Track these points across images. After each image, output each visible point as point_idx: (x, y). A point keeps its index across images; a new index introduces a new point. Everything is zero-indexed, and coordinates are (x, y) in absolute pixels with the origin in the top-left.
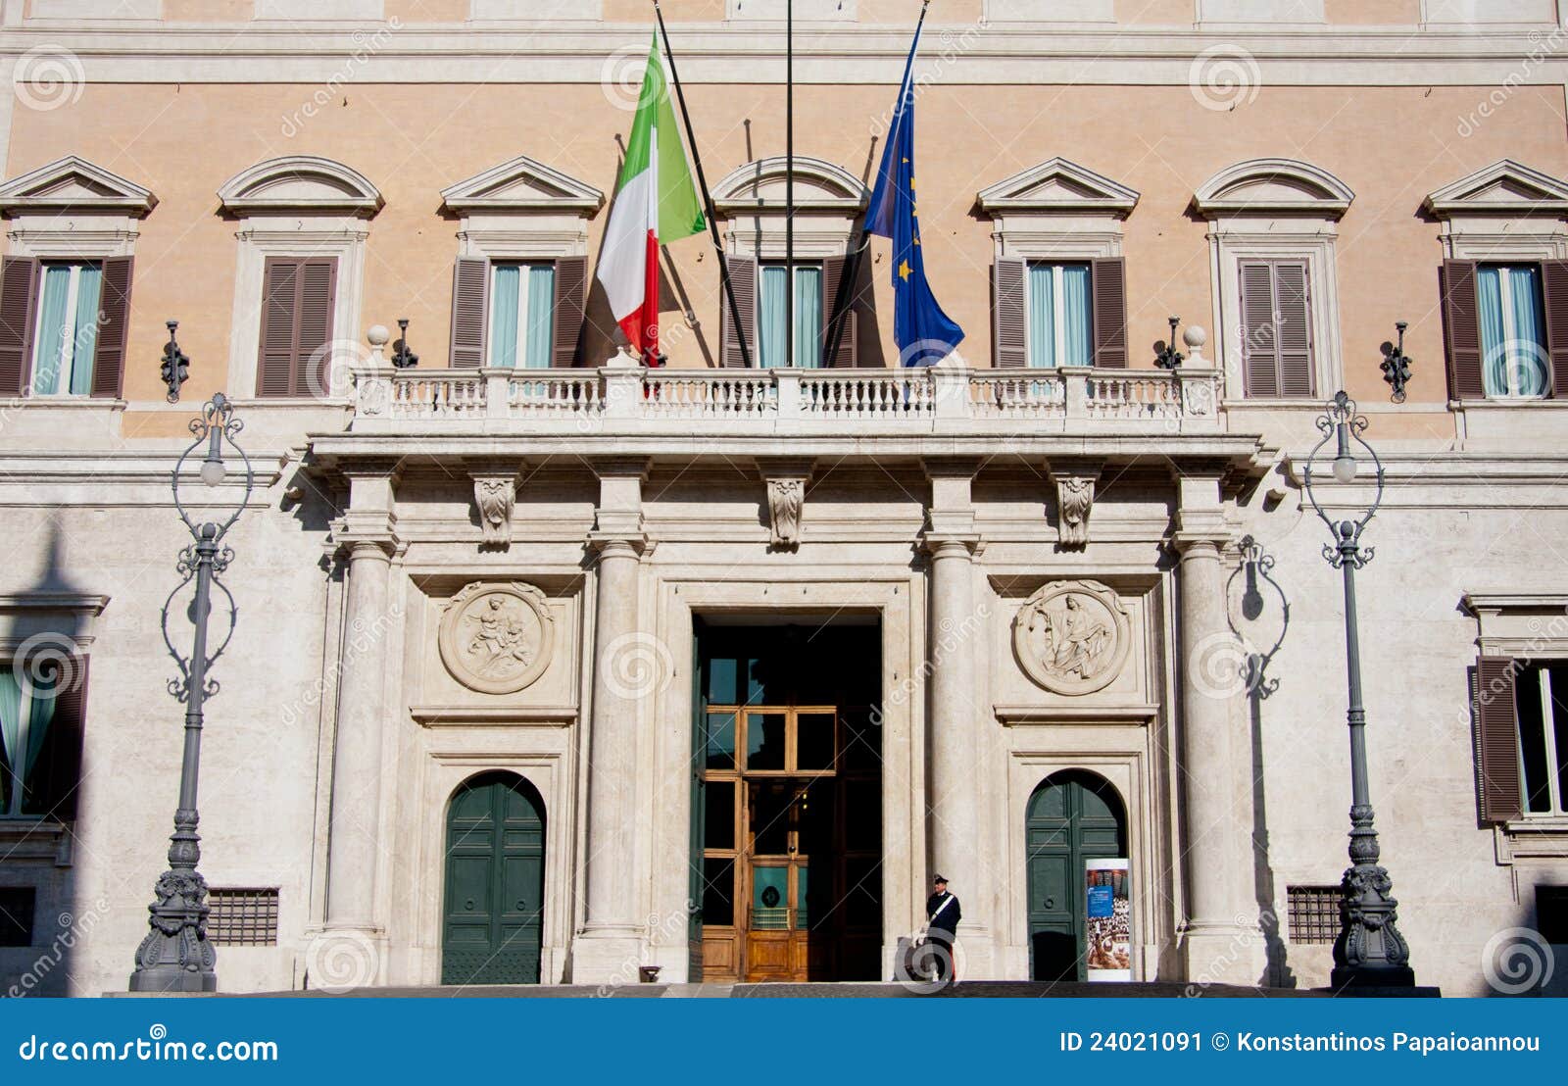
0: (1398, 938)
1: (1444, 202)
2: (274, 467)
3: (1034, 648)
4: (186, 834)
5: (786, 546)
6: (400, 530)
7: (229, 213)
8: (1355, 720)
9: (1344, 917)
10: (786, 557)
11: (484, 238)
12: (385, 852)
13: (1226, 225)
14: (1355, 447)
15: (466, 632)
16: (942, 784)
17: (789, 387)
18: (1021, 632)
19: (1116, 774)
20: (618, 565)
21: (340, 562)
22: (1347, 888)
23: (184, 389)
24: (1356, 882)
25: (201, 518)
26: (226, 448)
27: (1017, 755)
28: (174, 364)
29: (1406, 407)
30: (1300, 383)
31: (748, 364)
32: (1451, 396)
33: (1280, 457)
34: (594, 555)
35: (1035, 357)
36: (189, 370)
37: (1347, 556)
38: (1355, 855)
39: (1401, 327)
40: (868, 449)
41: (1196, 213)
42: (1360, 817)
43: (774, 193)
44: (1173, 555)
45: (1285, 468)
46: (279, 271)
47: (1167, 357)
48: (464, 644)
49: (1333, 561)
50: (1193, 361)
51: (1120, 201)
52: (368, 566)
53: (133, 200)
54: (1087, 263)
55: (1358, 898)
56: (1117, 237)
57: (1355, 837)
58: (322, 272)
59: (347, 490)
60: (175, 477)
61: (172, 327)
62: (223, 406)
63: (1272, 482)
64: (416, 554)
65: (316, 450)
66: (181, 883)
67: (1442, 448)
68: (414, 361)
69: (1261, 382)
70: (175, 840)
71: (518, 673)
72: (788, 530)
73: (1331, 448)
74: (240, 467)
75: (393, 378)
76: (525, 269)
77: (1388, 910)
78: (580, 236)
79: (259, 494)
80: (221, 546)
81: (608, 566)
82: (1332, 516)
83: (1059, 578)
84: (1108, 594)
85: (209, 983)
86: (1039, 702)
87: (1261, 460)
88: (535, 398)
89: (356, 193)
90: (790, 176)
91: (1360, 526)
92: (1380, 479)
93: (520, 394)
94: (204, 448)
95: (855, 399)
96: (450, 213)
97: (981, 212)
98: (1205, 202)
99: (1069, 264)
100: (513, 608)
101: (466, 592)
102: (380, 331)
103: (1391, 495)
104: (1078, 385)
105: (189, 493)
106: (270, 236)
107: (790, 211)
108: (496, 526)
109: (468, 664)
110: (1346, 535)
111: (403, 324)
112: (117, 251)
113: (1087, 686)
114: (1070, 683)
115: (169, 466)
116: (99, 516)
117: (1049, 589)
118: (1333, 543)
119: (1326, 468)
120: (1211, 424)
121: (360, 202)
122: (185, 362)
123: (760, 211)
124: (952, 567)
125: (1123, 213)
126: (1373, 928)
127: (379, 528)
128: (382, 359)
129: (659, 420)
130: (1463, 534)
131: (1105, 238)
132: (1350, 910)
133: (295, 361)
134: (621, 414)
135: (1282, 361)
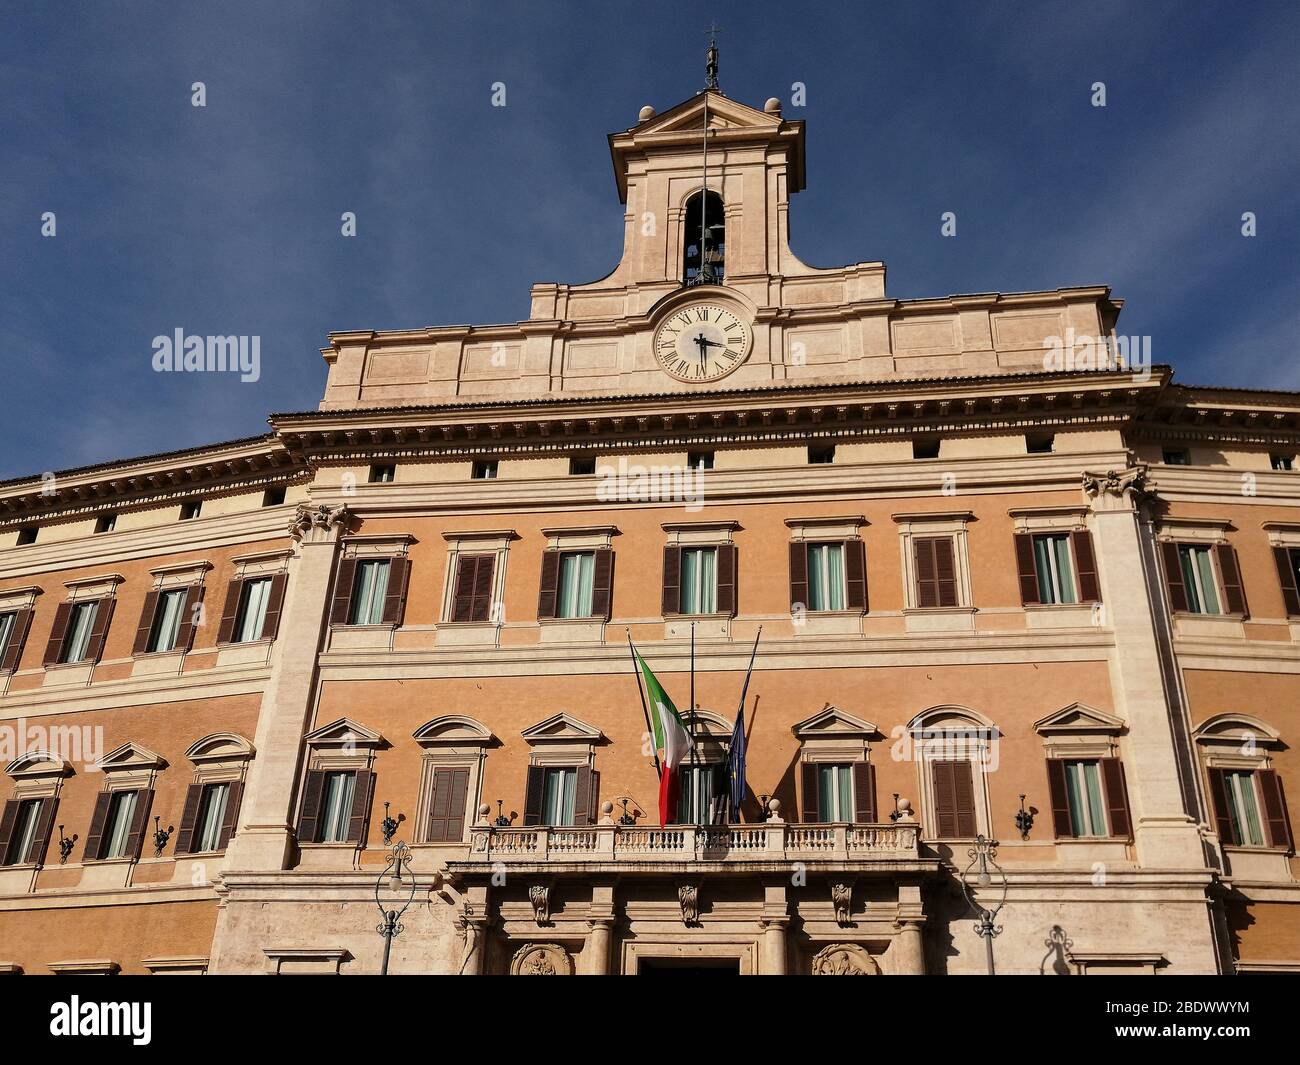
1: (1045, 726)
5: (688, 923)
7: (419, 746)
10: (688, 930)
11: (544, 756)
17: (690, 835)
21: (464, 931)
23: (392, 838)
26: (403, 869)
29: (1028, 843)
30: (968, 829)
32: (1057, 836)
34: (589, 928)
37: (988, 929)
39: (1022, 797)
40: (729, 869)
46: (441, 776)
47: (895, 816)
49: (980, 933)
50: (904, 818)
51: (868, 729)
52: (473, 934)
53: (373, 739)
54: (850, 764)
56: (867, 748)
58: (462, 776)
59: (465, 892)
60: (378, 886)
61: (387, 804)
65: (453, 869)
69: (945, 830)
72: (690, 914)
74: (410, 879)
75: (492, 833)
76: (562, 773)
78: (590, 754)
79: (424, 894)
81: (595, 935)
83: (835, 942)
84: (864, 952)
88: (565, 843)
89: (479, 733)
91: (995, 913)
92: (1005, 885)
96: (527, 744)
99: (842, 766)
100: (549, 957)
101: (526, 948)
102: (489, 806)
103: (1013, 894)
105: (383, 894)
106: (438, 757)
108: (540, 912)
110: (987, 917)
111: (499, 802)
112: (367, 766)
115: (375, 879)
120: (913, 855)
121: (481, 738)
124: (774, 935)
125: (869, 736)
127: (480, 913)
128: (486, 823)
129: (623, 854)
130: (1063, 917)
131: (860, 750)
133: (447, 822)
134: (604, 849)
135: (956, 819)
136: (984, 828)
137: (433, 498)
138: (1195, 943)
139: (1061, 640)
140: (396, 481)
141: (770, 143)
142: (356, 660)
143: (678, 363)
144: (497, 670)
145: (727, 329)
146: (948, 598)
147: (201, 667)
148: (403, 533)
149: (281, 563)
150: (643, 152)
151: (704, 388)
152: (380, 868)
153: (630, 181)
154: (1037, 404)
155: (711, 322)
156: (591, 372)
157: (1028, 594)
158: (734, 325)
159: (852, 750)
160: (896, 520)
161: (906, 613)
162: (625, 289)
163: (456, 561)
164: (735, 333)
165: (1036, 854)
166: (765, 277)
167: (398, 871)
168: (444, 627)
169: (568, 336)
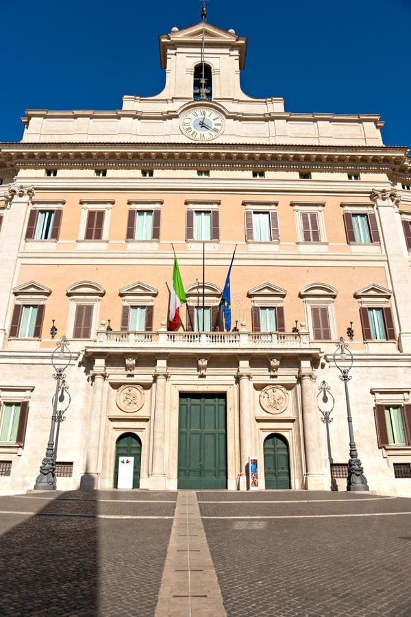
0: (364, 478)
1: (360, 293)
2: (77, 355)
3: (265, 402)
4: (50, 448)
5: (203, 376)
6: (107, 371)
7: (69, 295)
8: (350, 420)
9: (349, 472)
10: (203, 379)
11: (129, 301)
12: (101, 453)
13: (307, 299)
14: (346, 351)
15: (122, 397)
16: (242, 437)
17: (203, 336)
18: (262, 398)
19: (286, 434)
20: (161, 380)
21: (93, 378)
22: (350, 464)
23: (55, 336)
24: (352, 463)
25: (58, 367)
26: (65, 350)
27: (261, 429)
28: (54, 331)
29: (353, 342)
30: (327, 336)
31: (193, 330)
32: (364, 340)
33: (324, 354)
34: (155, 378)
35: (263, 330)
36: (57, 332)
37: (345, 378)
38: (351, 456)
39: (351, 323)
40: (223, 351)
41: (301, 296)
42: (352, 445)
43: (201, 291)
44: (300, 379)
45: (325, 357)
46: (80, 309)
47: (295, 330)
48: (122, 400)
49: (341, 379)
50: (302, 330)
51: (282, 293)
52: (99, 380)
53: (46, 291)
54: (275, 308)
55: (353, 467)
56: (282, 301)
57: (351, 451)
58: (90, 309)
59: (94, 362)
60: (52, 357)
61: (53, 321)
62: (64, 338)
63: (322, 360)
64: (111, 377)
65: (87, 350)
66: (48, 461)
67: (363, 352)
68: (111, 330)
69: (317, 336)
70: (48, 449)
71: (135, 408)
72: (203, 372)
73: (339, 352)
74: (68, 355)
75: (107, 334)
76: (138, 308)
77: (361, 470)
78: (152, 300)
79: (73, 362)
80: (63, 374)
81: (158, 381)
82: (341, 368)
83: (271, 384)
84: (284, 389)
85: (54, 488)
86: (266, 416)
87: (320, 355)
88: (141, 339)
89: (98, 289)
90: (204, 287)
91: (348, 371)
92: (352, 360)
93: (137, 337)
94: (60, 350)
95: (220, 339)
96: (121, 295)
97: (249, 296)
98: (302, 293)
99: (270, 308)
100: (134, 391)
101: (123, 387)
102: (103, 322)
103: (355, 364)
104: (275, 336)
105: (56, 361)
106: (78, 300)
107: (204, 295)
108: (131, 370)
109: (123, 406)
110: (345, 373)
111: (109, 321)
112: (42, 303)
113: (278, 412)
114: (274, 411)
115: (50, 355)
116: (33, 366)
117: (268, 387)
118: (342, 375)
120: (307, 346)
121: (99, 292)
122: (56, 330)
123: (198, 295)
124: (244, 381)
125: (283, 296)
126: (358, 475)
127: (101, 370)
128: (104, 329)
129: (170, 344)
130: (369, 373)
131: (279, 301)
132: (352, 470)
133: (82, 329)
134: (162, 342)
135: (322, 331)
136: (335, 336)
137: (76, 184)
139: (365, 258)
140: (57, 176)
141: (232, 46)
142: (37, 255)
143: (192, 132)
144: (106, 261)
145: (214, 120)
146: (317, 238)
148: (60, 199)
150: (175, 45)
151: (203, 142)
152: (52, 349)
153: (168, 56)
154: (353, 159)
155: (207, 116)
156: (151, 134)
157: (351, 238)
158: (217, 118)
159: (276, 302)
160: (292, 205)
161: (297, 243)
162: (166, 100)
163: (87, 212)
164: (218, 121)
165: (357, 346)
166: (231, 99)
167: (62, 350)
168: (81, 241)
169: (140, 118)
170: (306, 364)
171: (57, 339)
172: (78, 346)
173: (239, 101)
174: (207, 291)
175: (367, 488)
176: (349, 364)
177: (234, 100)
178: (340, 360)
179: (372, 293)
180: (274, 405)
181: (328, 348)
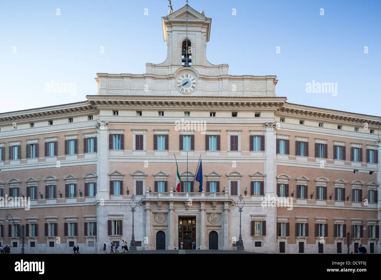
1: (251, 175)
3: (210, 220)
5: (187, 210)
6: (151, 208)
7: (132, 176)
8: (240, 226)
10: (187, 211)
11: (157, 179)
13: (230, 178)
14: (242, 200)
17: (187, 194)
18: (209, 218)
19: (217, 231)
21: (146, 211)
24: (239, 241)
25: (132, 207)
26: (134, 200)
27: (208, 229)
28: (128, 192)
29: (246, 196)
30: (236, 194)
31: (183, 192)
32: (251, 195)
35: (211, 191)
37: (241, 211)
38: (240, 239)
39: (246, 188)
40: (195, 200)
42: (240, 235)
43: (186, 174)
46: (137, 182)
47: (224, 191)
48: (157, 219)
50: (226, 192)
52: (148, 211)
53: (122, 175)
54: (216, 182)
57: (240, 237)
58: (141, 183)
59: (145, 204)
61: (127, 188)
62: (133, 195)
64: (153, 210)
66: (133, 241)
67: (249, 200)
68: (151, 191)
69: (232, 194)
70: (132, 237)
71: (162, 222)
72: (187, 208)
75: (150, 193)
76: (161, 182)
77: (242, 244)
78: (167, 179)
79: (137, 205)
81: (170, 212)
84: (217, 215)
85: (136, 250)
86: (210, 225)
88: (163, 195)
89: (144, 174)
90: (187, 172)
91: (242, 208)
95: (194, 195)
96: (154, 176)
97: (206, 176)
98: (228, 175)
99: (214, 182)
101: (157, 214)
102: (148, 188)
103: (246, 205)
104: (215, 194)
106: (136, 179)
107: (187, 176)
108: (160, 208)
109: (158, 220)
111: (150, 188)
112: (121, 180)
113: (215, 223)
114: (213, 223)
116: (122, 207)
117: (212, 214)
118: (239, 210)
119: (239, 202)
120: (227, 198)
123: (185, 176)
124: (202, 212)
125: (220, 176)
128: (148, 191)
129: (175, 197)
130: (251, 209)
131: (218, 179)
132: (240, 244)
133: (139, 191)
134: (172, 197)
135: (234, 192)
136: (239, 194)
137: (128, 120)
138: (272, 213)
139: (256, 158)
142: (116, 158)
145: (192, 80)
146: (236, 149)
147: (81, 158)
148: (122, 128)
149: (95, 135)
150: (171, 24)
151: (187, 95)
152: (128, 200)
153: (168, 33)
155: (189, 78)
156: (161, 89)
157: (252, 148)
158: (194, 79)
159: (216, 179)
160: (227, 131)
161: (228, 152)
162: (168, 66)
163: (135, 136)
164: (194, 81)
165: (247, 198)
166: (201, 66)
167: (133, 200)
168: (134, 151)
169: (155, 78)
170: (226, 205)
171: (130, 196)
172: (139, 198)
173: (205, 67)
174: (189, 174)
175: (244, 249)
176: (243, 205)
177: (203, 66)
178: (239, 204)
179: (257, 175)
180: (213, 221)
181: (235, 199)
